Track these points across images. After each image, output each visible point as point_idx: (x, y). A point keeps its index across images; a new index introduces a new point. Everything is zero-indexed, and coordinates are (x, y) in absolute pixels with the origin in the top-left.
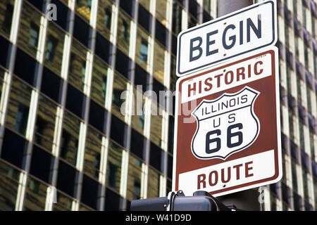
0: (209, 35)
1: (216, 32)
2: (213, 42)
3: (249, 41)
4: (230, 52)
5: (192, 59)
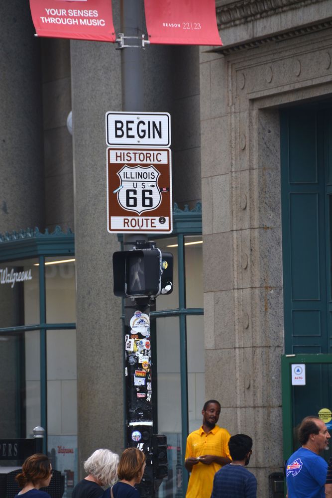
0: (128, 122)
1: (132, 122)
2: (131, 129)
3: (154, 137)
4: (143, 141)
5: (117, 136)
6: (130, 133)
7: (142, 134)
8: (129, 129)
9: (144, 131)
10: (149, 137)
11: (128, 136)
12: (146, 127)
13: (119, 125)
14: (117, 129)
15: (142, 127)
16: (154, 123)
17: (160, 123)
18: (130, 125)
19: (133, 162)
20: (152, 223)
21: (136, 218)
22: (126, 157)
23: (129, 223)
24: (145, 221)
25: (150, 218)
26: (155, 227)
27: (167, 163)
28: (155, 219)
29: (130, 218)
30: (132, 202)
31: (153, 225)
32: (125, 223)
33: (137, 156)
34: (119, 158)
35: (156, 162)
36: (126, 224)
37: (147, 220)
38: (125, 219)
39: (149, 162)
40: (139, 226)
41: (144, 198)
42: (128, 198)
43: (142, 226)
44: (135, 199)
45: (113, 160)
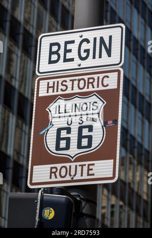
0: (67, 43)
1: (73, 42)
2: (70, 51)
3: (100, 57)
4: (84, 64)
5: (51, 62)
6: (69, 56)
7: (84, 55)
8: (67, 51)
9: (87, 51)
10: (94, 57)
11: (66, 60)
12: (90, 46)
13: (55, 48)
14: (51, 53)
15: (85, 46)
16: (102, 38)
17: (111, 37)
18: (69, 47)
19: (69, 91)
20: (89, 170)
21: (67, 165)
22: (60, 87)
23: (58, 174)
24: (79, 169)
25: (87, 163)
26: (93, 175)
27: (116, 87)
28: (93, 164)
29: (59, 166)
30: (63, 144)
31: (91, 172)
32: (51, 173)
33: (76, 83)
34: (50, 90)
35: (101, 88)
36: (53, 174)
37: (82, 166)
38: (52, 168)
39: (91, 89)
40: (70, 175)
41: (80, 137)
42: (59, 139)
43: (75, 176)
44: (68, 140)
45: (43, 93)
